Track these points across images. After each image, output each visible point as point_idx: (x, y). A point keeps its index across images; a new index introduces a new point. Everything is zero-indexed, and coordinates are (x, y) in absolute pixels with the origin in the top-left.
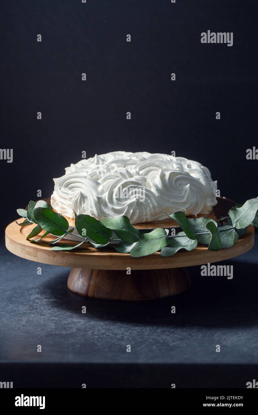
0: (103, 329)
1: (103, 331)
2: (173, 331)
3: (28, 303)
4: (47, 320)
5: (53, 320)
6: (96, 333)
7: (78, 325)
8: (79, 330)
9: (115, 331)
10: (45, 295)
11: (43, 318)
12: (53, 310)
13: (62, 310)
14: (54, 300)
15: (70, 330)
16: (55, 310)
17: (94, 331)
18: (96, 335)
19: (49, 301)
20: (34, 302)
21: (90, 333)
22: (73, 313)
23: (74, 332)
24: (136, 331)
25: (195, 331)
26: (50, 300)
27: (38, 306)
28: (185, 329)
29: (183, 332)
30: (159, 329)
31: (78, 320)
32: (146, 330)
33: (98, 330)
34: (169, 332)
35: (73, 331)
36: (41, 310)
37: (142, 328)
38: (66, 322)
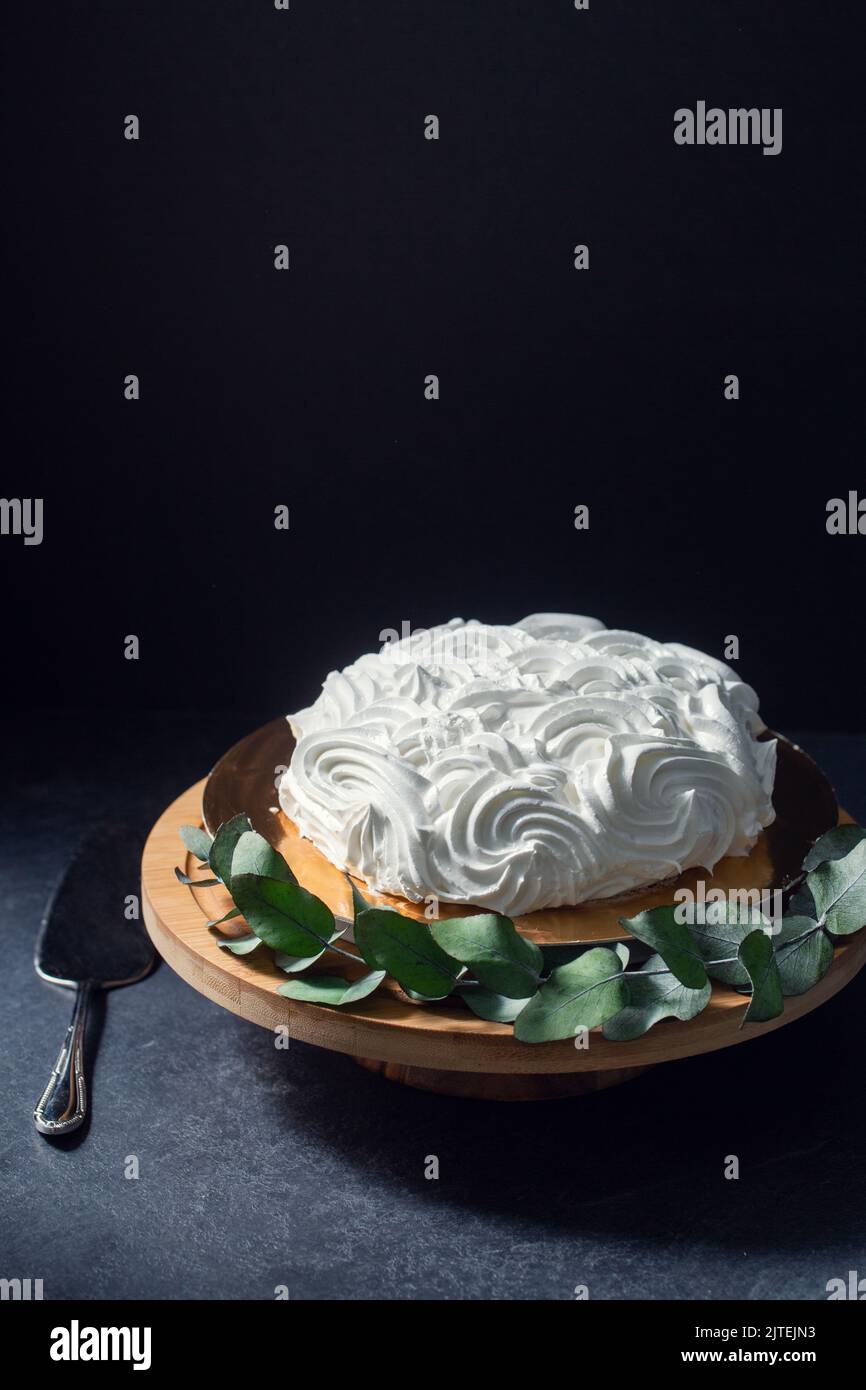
0: (429, 1249)
1: (430, 1260)
2: (632, 1266)
3: (211, 1103)
4: (269, 1194)
5: (284, 1196)
6: (410, 1271)
7: (356, 1223)
8: (360, 1250)
9: (466, 1260)
10: (258, 1059)
11: (257, 1187)
12: (281, 1145)
13: (310, 1144)
14: (286, 1089)
15: (335, 1253)
16: (289, 1142)
17: (405, 1259)
18: (409, 1280)
19: (271, 1095)
20: (228, 1100)
21: (391, 1267)
22: (341, 1159)
23: (345, 1260)
24: (524, 1262)
25: (695, 1265)
26: (274, 1089)
27: (238, 1119)
28: (665, 1254)
29: (661, 1269)
30: (591, 1254)
31: (357, 1200)
32: (553, 1259)
33: (416, 1255)
34: (622, 1269)
35: (344, 1256)
36: (249, 1143)
37: (542, 1246)
38: (323, 1209)
